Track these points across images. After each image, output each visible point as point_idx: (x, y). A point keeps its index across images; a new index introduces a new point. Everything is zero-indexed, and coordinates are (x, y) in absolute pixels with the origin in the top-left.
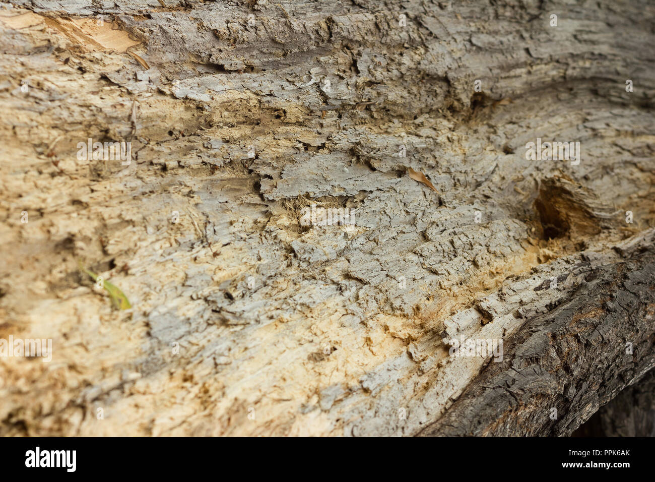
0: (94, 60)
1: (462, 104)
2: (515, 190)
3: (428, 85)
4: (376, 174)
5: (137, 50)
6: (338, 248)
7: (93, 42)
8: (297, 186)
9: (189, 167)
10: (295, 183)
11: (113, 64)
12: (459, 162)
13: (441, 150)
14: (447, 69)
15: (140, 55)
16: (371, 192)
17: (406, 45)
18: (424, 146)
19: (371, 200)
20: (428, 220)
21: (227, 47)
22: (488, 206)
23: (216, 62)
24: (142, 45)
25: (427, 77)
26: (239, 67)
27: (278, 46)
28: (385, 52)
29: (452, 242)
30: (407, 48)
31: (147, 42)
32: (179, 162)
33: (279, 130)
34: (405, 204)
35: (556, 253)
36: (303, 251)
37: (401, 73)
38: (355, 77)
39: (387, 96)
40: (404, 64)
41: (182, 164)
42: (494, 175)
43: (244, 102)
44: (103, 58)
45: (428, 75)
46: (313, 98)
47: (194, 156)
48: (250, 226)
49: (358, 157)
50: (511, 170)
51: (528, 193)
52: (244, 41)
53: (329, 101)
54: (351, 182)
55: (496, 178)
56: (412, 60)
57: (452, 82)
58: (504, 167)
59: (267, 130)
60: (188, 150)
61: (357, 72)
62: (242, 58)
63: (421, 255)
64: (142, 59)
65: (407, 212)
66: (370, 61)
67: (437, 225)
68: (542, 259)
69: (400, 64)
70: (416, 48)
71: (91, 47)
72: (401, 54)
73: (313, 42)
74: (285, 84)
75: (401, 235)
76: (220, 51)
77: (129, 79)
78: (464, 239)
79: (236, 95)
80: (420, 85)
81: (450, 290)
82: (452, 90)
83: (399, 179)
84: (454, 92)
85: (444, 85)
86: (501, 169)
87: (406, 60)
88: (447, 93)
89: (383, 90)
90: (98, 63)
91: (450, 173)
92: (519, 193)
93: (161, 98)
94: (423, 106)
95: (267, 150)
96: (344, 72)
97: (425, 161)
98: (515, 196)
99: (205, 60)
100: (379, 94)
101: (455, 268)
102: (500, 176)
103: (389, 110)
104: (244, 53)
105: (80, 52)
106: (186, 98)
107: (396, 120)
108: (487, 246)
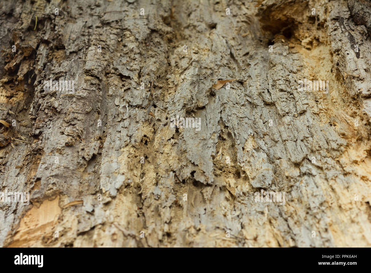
0: (62, 233)
1: (171, 33)
2: (244, 37)
3: (151, 43)
4: (208, 108)
5: (63, 201)
6: (266, 160)
7: (44, 226)
8: (205, 159)
9: (171, 218)
10: (203, 159)
11: (72, 222)
12: (214, 56)
13: (202, 62)
14: (147, 27)
15: (69, 202)
16: (221, 118)
17: (120, 40)
18: (197, 69)
19: (228, 121)
20: (255, 96)
21: (82, 145)
22: (256, 57)
23: (90, 157)
24: (61, 196)
25: (147, 41)
26: (98, 145)
27: (91, 113)
28: (119, 55)
29: (282, 90)
30: (122, 41)
31: (61, 191)
32: (166, 222)
33: (157, 147)
34: (237, 103)
35: (309, 36)
36: (262, 182)
37: (138, 53)
38: (131, 81)
39: (151, 71)
40: (133, 48)
41: (168, 221)
42: (229, 42)
43: (130, 156)
44: (64, 226)
45: (146, 40)
46: (140, 114)
47: (164, 210)
48: (229, 205)
49: (193, 111)
50: (230, 31)
51: (248, 31)
52: (82, 131)
53: (143, 106)
54: (210, 126)
55: (232, 43)
56: (133, 42)
57: (155, 29)
58: (226, 34)
59: (153, 154)
60: (157, 212)
61: (128, 77)
62: (93, 139)
63: (287, 113)
64: (73, 202)
65: (243, 105)
66: (123, 66)
67: (263, 92)
68: (309, 46)
69: (132, 51)
70: (125, 35)
71: (48, 230)
72: (125, 46)
73: (97, 91)
74: (121, 124)
75: (263, 118)
76: (83, 149)
77: (89, 219)
78: (281, 82)
79: (124, 158)
80: (149, 48)
81: (322, 110)
82: (161, 32)
83: (217, 97)
84: (163, 32)
85: (155, 34)
86: (227, 36)
87: (131, 46)
88: (161, 37)
89: (147, 71)
90: (66, 232)
91: (221, 66)
92: (246, 36)
93: (112, 206)
94: (164, 55)
95: (170, 162)
96: (123, 85)
97: (207, 75)
98: (247, 39)
99: (85, 163)
100: (148, 74)
101: (303, 98)
102: (231, 39)
103: (160, 76)
104: (89, 136)
105: (48, 239)
106: (118, 190)
107: (168, 76)
108: (291, 72)
